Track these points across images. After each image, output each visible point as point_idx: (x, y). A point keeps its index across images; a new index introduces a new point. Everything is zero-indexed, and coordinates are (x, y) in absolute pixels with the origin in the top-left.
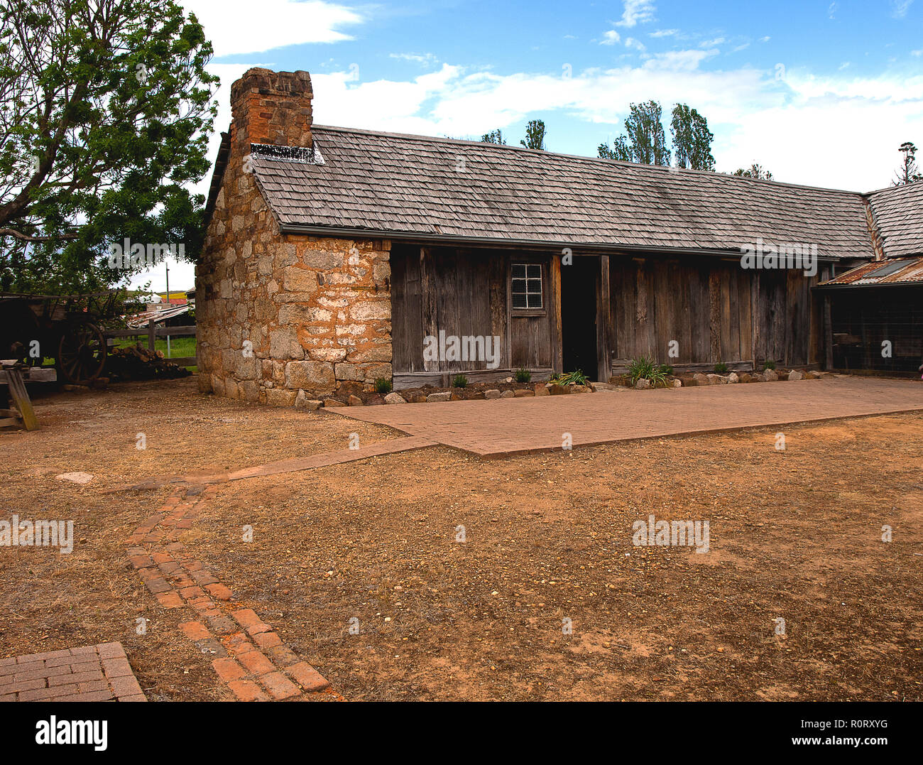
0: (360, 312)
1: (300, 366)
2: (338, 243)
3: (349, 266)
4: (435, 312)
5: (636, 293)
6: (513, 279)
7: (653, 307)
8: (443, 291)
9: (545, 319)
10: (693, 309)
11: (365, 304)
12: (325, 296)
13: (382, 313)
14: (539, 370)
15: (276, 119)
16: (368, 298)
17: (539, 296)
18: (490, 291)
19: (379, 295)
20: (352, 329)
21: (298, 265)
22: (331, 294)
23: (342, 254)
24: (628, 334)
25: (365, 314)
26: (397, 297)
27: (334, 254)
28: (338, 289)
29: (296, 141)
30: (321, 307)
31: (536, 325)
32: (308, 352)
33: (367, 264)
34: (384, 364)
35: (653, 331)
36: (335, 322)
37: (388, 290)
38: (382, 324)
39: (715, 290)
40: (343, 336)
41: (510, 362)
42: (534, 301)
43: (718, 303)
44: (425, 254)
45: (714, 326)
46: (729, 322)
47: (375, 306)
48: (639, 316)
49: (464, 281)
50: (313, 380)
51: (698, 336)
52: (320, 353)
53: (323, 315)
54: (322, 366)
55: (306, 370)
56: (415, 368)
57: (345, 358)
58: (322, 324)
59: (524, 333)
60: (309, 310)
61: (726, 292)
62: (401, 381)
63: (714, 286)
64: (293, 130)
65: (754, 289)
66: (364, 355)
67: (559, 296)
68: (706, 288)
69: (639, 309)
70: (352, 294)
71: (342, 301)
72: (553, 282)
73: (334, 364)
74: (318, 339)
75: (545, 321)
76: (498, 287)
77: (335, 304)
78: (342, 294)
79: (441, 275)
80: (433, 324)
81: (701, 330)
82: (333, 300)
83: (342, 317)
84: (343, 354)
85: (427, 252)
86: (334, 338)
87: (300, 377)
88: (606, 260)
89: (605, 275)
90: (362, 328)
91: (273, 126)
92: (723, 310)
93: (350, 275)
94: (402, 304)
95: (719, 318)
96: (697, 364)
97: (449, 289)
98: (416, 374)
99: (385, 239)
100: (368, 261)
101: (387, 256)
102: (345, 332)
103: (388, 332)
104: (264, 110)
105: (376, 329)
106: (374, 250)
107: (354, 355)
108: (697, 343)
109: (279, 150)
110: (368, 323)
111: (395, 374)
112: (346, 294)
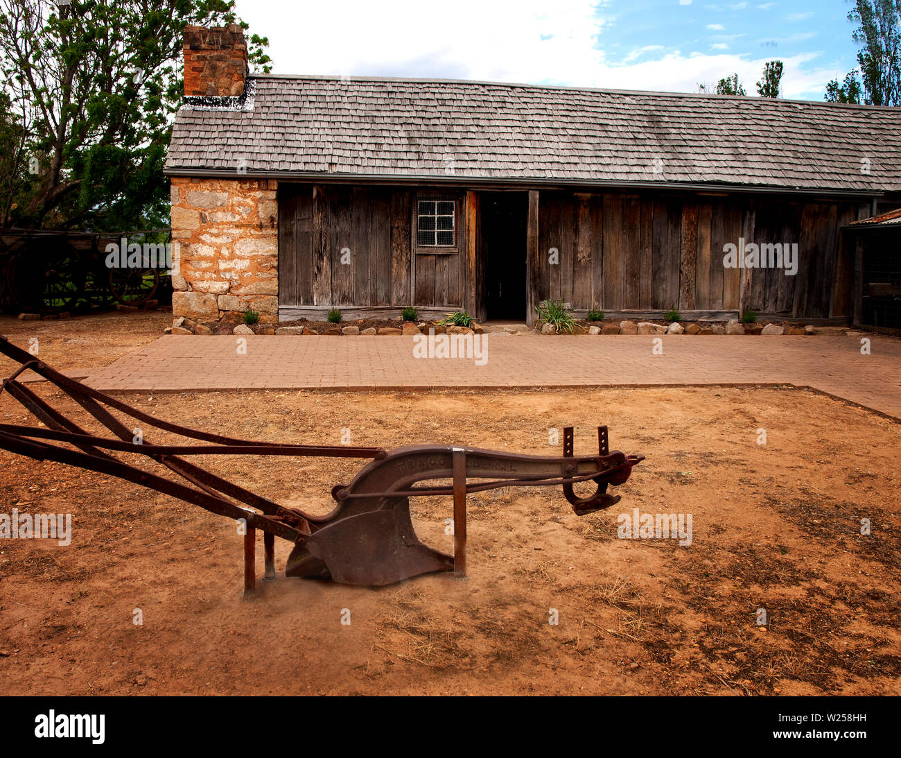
0: (244, 248)
1: (182, 296)
2: (222, 183)
3: (233, 205)
4: (328, 248)
5: (577, 232)
6: (419, 216)
7: (599, 246)
8: (338, 228)
9: (457, 257)
10: (657, 249)
11: (249, 240)
12: (208, 233)
13: (268, 249)
14: (445, 309)
15: (207, 72)
16: (252, 235)
17: (451, 233)
18: (392, 228)
19: (264, 232)
20: (236, 264)
21: (181, 205)
22: (214, 231)
23: (226, 195)
24: (565, 275)
25: (250, 249)
26: (286, 234)
27: (218, 195)
28: (221, 227)
29: (227, 91)
30: (204, 243)
31: (446, 263)
32: (191, 284)
33: (252, 203)
34: (269, 297)
35: (600, 273)
36: (218, 257)
37: (273, 227)
38: (267, 259)
39: (688, 229)
40: (226, 270)
41: (413, 300)
42: (445, 238)
43: (694, 243)
44: (318, 192)
45: (685, 269)
46: (708, 266)
47: (260, 243)
48: (580, 256)
49: (361, 219)
50: (196, 309)
51: (663, 280)
52: (203, 285)
53: (205, 251)
54: (205, 297)
55: (188, 300)
56: (304, 302)
57: (229, 290)
58: (205, 258)
59: (430, 271)
60: (192, 246)
61: (705, 232)
62: (287, 314)
63: (688, 225)
64: (224, 81)
65: (746, 228)
66: (248, 288)
67: (473, 234)
68: (677, 225)
69: (580, 249)
70: (237, 231)
71: (225, 238)
72: (467, 219)
73: (217, 295)
74: (201, 273)
75: (457, 259)
76: (401, 224)
77: (219, 241)
78: (225, 231)
79: (336, 212)
80: (325, 259)
81: (668, 273)
82: (216, 237)
83: (225, 252)
84: (226, 286)
85: (321, 190)
86: (217, 272)
87: (182, 306)
88: (534, 197)
89: (533, 211)
90: (246, 263)
91: (205, 79)
92: (700, 252)
93: (234, 213)
94: (291, 241)
95: (694, 260)
96: (656, 311)
97: (344, 226)
98: (303, 307)
99: (271, 179)
100: (253, 200)
101: (273, 195)
102: (229, 267)
103: (274, 267)
104: (196, 64)
105: (260, 264)
106: (259, 189)
107: (238, 287)
108: (660, 288)
109: (210, 100)
110: (252, 258)
111: (280, 307)
112: (230, 231)
